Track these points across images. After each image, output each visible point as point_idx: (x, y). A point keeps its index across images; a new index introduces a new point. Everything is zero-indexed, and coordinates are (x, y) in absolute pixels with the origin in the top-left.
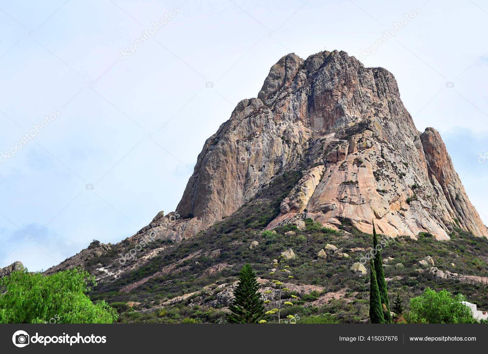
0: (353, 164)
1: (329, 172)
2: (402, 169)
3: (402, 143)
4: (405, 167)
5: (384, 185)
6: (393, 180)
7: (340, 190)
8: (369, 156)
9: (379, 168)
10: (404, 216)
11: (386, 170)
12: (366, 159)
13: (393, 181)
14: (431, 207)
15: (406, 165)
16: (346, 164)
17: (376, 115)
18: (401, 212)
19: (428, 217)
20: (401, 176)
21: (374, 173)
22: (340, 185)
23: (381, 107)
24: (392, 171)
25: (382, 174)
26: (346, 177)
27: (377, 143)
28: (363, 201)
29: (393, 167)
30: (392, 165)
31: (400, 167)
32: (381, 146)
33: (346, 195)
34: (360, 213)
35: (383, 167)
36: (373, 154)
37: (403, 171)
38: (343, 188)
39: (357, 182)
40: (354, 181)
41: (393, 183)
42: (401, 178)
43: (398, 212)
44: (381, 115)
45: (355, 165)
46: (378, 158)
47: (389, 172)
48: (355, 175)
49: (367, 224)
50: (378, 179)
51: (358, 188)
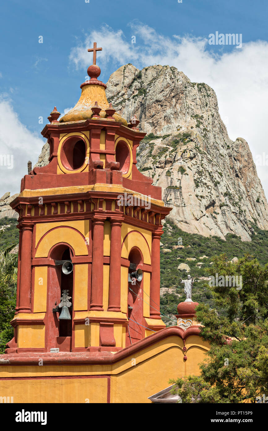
0: (178, 172)
1: (158, 176)
2: (217, 178)
3: (217, 152)
4: (220, 176)
5: (202, 191)
6: (209, 187)
7: (166, 193)
8: (191, 165)
9: (199, 177)
10: (216, 219)
11: (204, 179)
12: (189, 167)
13: (210, 189)
14: (238, 213)
15: (221, 174)
16: (172, 170)
17: (198, 126)
18: (214, 215)
19: (235, 221)
20: (216, 184)
21: (195, 180)
22: (166, 189)
23: (202, 120)
24: (209, 180)
25: (201, 182)
26: (171, 182)
27: (198, 154)
28: (185, 204)
29: (210, 175)
30: (209, 174)
31: (216, 175)
32: (202, 157)
33: (171, 198)
34: (181, 214)
35: (202, 175)
36: (195, 163)
37: (218, 179)
38: (169, 192)
39: (181, 187)
40: (178, 186)
41: (209, 191)
42: (216, 185)
43: (212, 215)
44: (201, 126)
45: (180, 173)
46: (198, 167)
47: (207, 181)
48: (179, 181)
49: (186, 224)
50: (197, 186)
51: (181, 192)
